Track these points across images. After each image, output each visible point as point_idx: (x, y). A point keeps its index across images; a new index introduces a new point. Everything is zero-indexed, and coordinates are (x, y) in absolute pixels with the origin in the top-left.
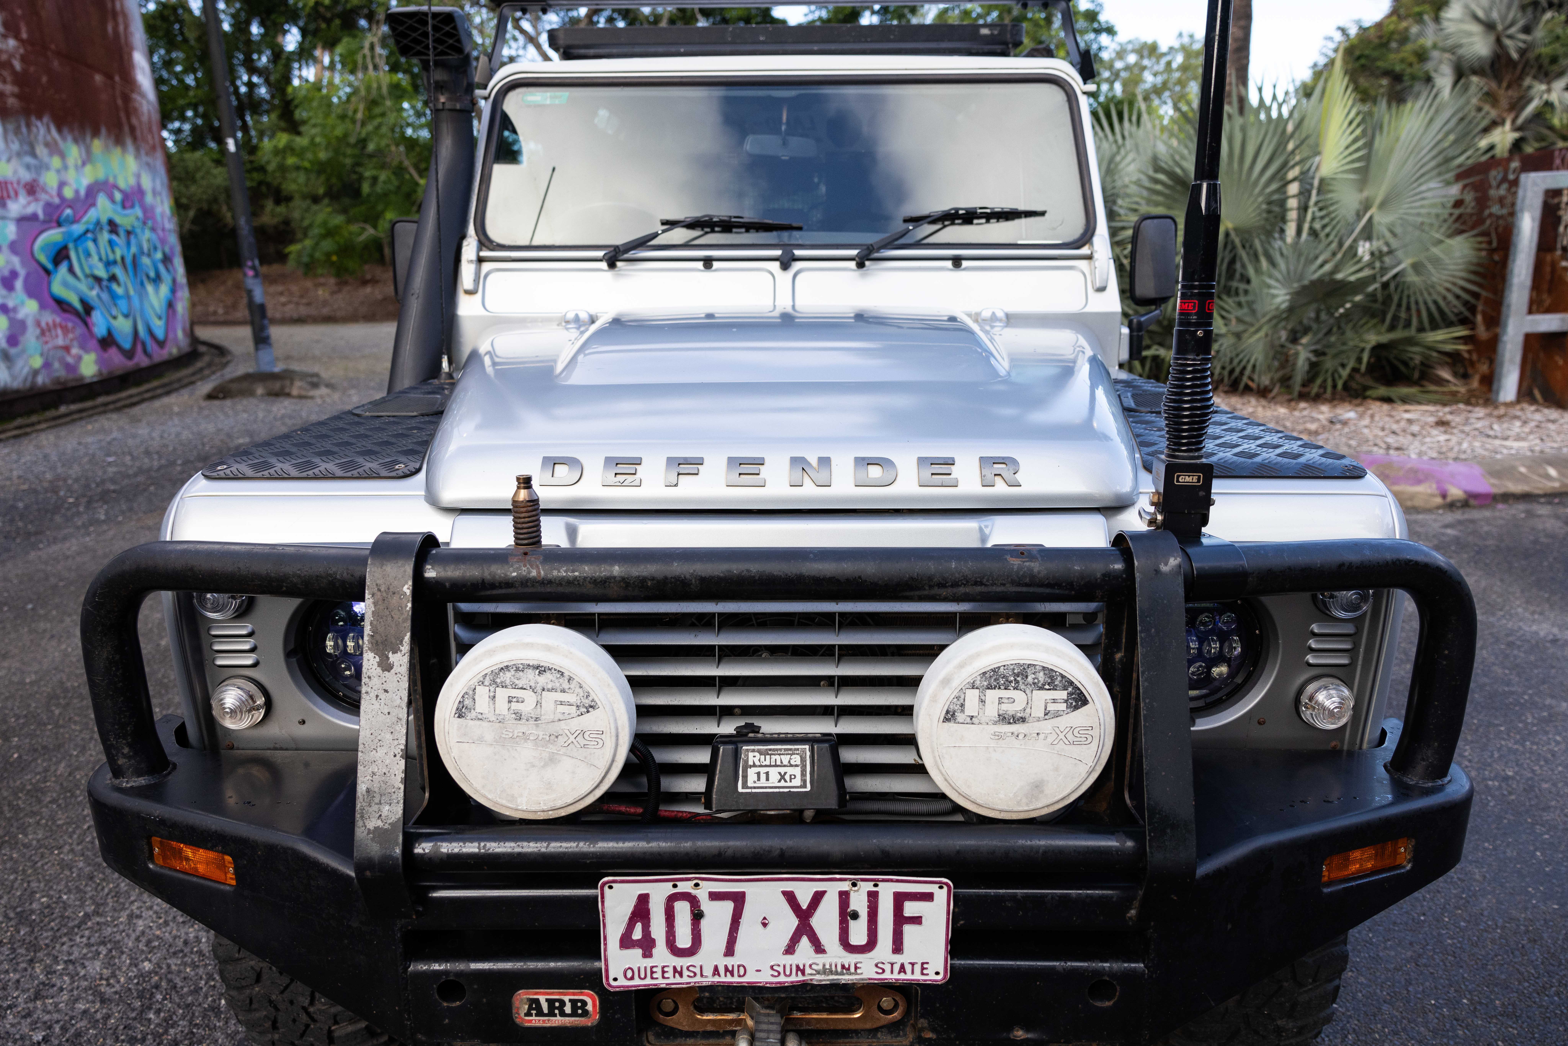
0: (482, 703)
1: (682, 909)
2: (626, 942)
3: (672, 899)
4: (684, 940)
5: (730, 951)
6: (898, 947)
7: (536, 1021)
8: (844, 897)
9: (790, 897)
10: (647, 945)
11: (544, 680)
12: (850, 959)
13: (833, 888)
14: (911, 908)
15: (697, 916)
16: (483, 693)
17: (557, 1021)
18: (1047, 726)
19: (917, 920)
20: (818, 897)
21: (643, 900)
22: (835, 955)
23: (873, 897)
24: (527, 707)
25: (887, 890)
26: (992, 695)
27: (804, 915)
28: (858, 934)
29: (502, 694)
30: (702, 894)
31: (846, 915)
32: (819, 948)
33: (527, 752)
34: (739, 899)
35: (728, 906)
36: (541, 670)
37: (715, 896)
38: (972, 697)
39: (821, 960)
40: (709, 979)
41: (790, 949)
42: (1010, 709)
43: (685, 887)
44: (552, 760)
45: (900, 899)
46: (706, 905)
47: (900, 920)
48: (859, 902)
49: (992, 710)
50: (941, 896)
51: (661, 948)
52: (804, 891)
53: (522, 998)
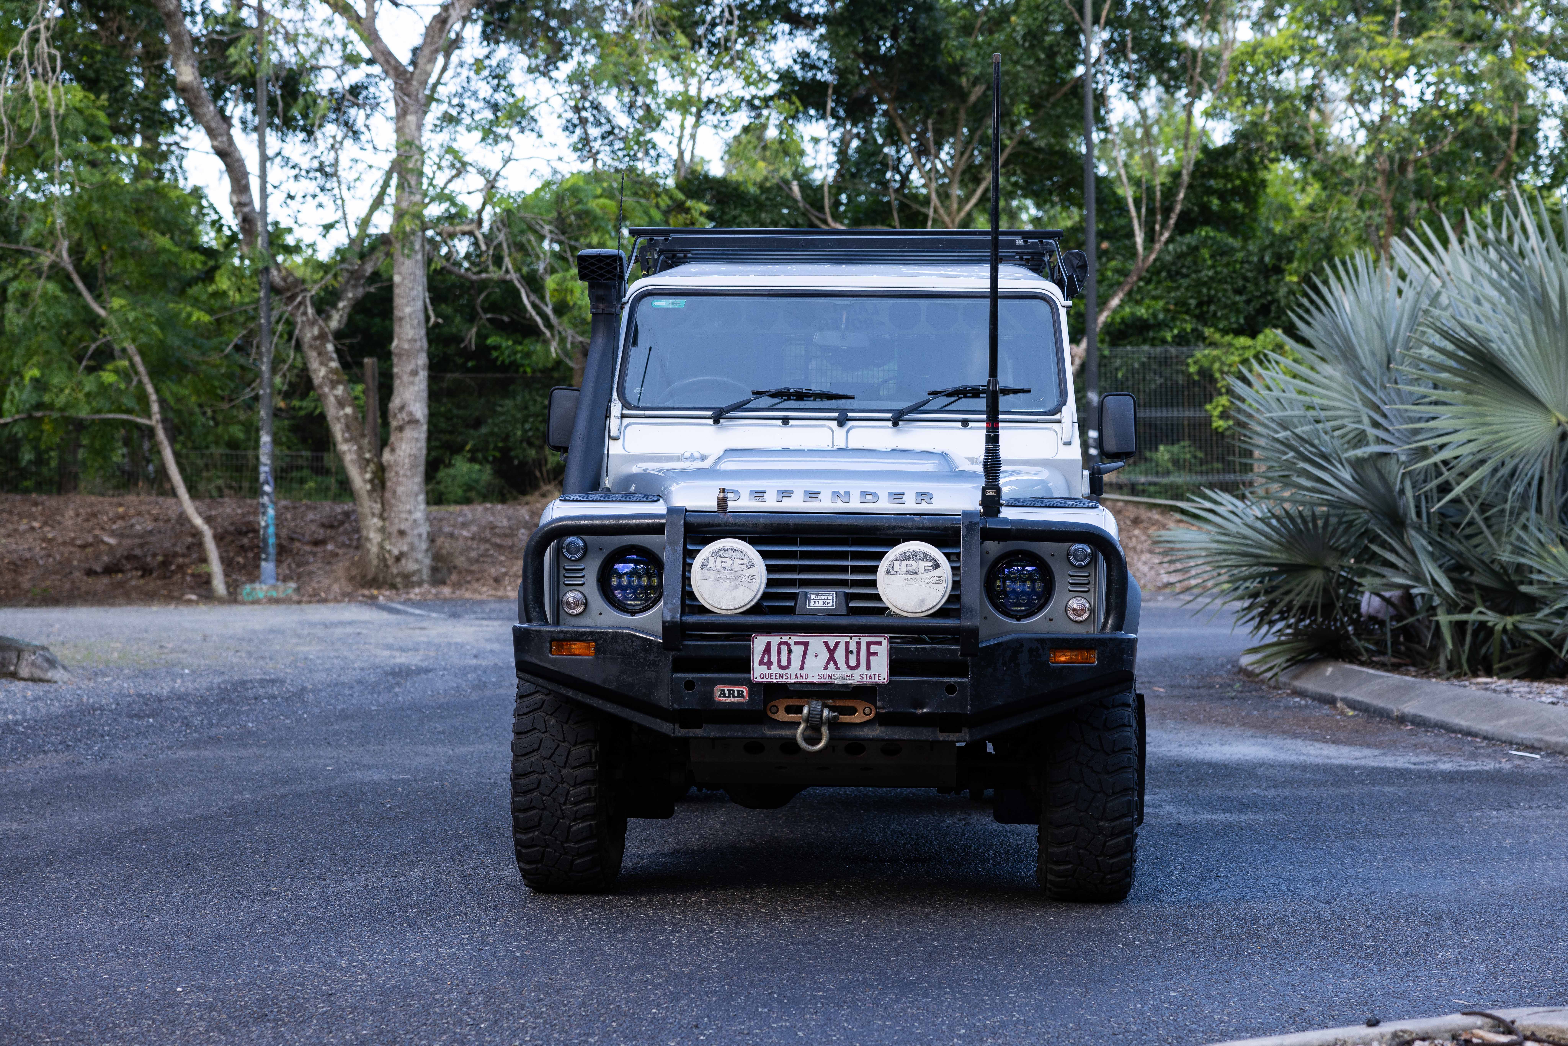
0: (711, 564)
1: (784, 648)
2: (761, 663)
3: (780, 644)
4: (784, 663)
5: (802, 668)
6: (868, 667)
7: (722, 699)
8: (847, 643)
9: (826, 643)
10: (769, 664)
11: (735, 554)
12: (850, 672)
13: (843, 640)
14: (873, 649)
15: (790, 652)
16: (712, 559)
17: (731, 699)
18: (925, 576)
19: (875, 654)
20: (837, 643)
21: (769, 644)
22: (844, 671)
23: (858, 643)
24: (728, 565)
25: (864, 641)
26: (904, 563)
27: (831, 652)
28: (853, 663)
29: (719, 560)
30: (792, 642)
31: (848, 652)
32: (837, 668)
33: (726, 584)
34: (806, 644)
35: (802, 648)
36: (734, 550)
37: (797, 643)
38: (896, 563)
39: (839, 673)
40: (794, 680)
41: (826, 668)
42: (911, 569)
43: (785, 639)
44: (736, 587)
45: (869, 644)
46: (794, 648)
47: (870, 654)
48: (853, 647)
49: (904, 570)
50: (885, 643)
51: (775, 666)
52: (832, 640)
53: (718, 688)
